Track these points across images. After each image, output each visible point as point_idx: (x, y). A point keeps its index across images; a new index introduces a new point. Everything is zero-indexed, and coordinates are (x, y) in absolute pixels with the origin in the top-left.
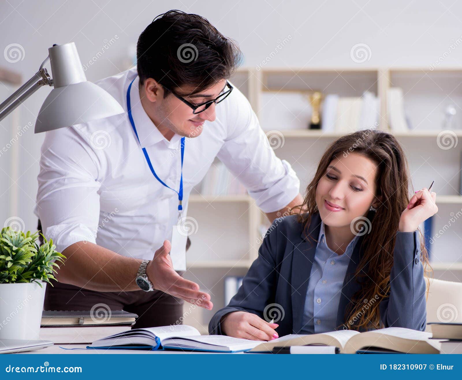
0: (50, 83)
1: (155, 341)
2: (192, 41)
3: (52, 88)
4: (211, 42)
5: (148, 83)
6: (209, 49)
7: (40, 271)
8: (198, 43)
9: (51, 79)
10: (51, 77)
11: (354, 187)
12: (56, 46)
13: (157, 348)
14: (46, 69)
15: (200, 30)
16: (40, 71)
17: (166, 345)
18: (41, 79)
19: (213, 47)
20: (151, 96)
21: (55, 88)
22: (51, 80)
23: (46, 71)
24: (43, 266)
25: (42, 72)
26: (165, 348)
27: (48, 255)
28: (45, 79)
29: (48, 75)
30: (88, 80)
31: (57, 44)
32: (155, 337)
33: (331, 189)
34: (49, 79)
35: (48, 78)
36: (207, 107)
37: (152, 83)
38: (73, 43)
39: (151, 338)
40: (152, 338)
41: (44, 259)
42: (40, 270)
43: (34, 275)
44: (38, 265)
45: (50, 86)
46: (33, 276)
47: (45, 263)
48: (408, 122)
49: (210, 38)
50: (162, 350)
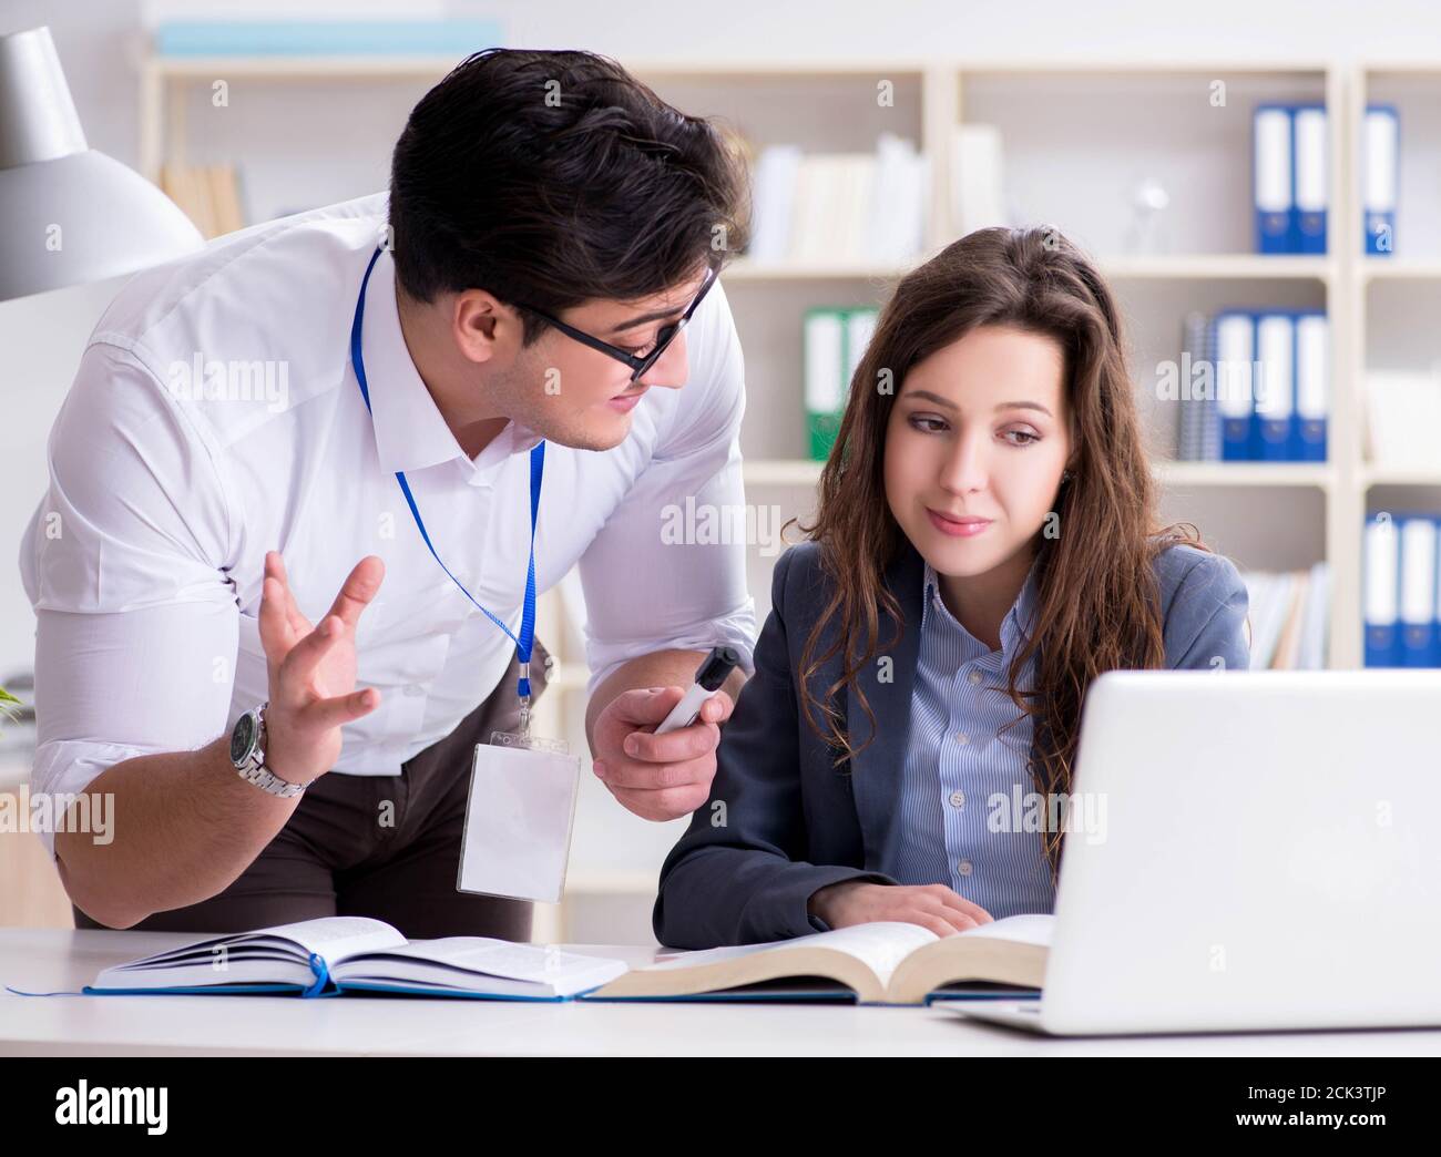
1: (309, 970)
2: (606, 154)
5: (466, 307)
13: (319, 990)
17: (344, 978)
20: (472, 343)
26: (343, 989)
32: (307, 957)
33: (945, 466)
37: (480, 303)
38: (44, 30)
39: (297, 959)
40: (302, 961)
50: (336, 993)
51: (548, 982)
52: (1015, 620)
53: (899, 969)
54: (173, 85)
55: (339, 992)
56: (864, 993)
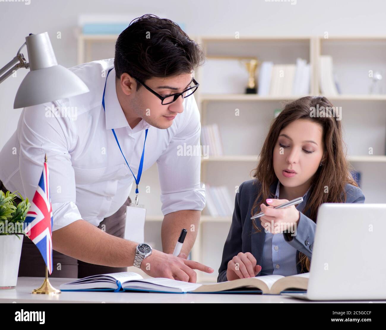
0: (26, 66)
1: (116, 285)
2: (161, 40)
3: (28, 70)
4: (178, 41)
5: (123, 78)
6: (176, 46)
8: (167, 41)
9: (27, 63)
10: (27, 61)
12: (32, 35)
13: (119, 290)
14: (22, 54)
15: (169, 30)
16: (18, 56)
18: (19, 62)
19: (179, 45)
20: (125, 89)
21: (31, 70)
22: (27, 64)
23: (23, 56)
24: (21, 221)
25: (20, 56)
27: (25, 211)
28: (22, 63)
29: (24, 59)
31: (32, 33)
32: (116, 281)
33: (288, 156)
34: (26, 62)
35: (24, 61)
36: (175, 99)
37: (127, 77)
38: (46, 33)
39: (113, 282)
41: (22, 215)
44: (16, 220)
45: (26, 68)
47: (23, 218)
48: (337, 87)
49: (177, 37)
51: (180, 288)
53: (273, 285)
54: (87, 43)
55: (124, 291)
56: (264, 291)
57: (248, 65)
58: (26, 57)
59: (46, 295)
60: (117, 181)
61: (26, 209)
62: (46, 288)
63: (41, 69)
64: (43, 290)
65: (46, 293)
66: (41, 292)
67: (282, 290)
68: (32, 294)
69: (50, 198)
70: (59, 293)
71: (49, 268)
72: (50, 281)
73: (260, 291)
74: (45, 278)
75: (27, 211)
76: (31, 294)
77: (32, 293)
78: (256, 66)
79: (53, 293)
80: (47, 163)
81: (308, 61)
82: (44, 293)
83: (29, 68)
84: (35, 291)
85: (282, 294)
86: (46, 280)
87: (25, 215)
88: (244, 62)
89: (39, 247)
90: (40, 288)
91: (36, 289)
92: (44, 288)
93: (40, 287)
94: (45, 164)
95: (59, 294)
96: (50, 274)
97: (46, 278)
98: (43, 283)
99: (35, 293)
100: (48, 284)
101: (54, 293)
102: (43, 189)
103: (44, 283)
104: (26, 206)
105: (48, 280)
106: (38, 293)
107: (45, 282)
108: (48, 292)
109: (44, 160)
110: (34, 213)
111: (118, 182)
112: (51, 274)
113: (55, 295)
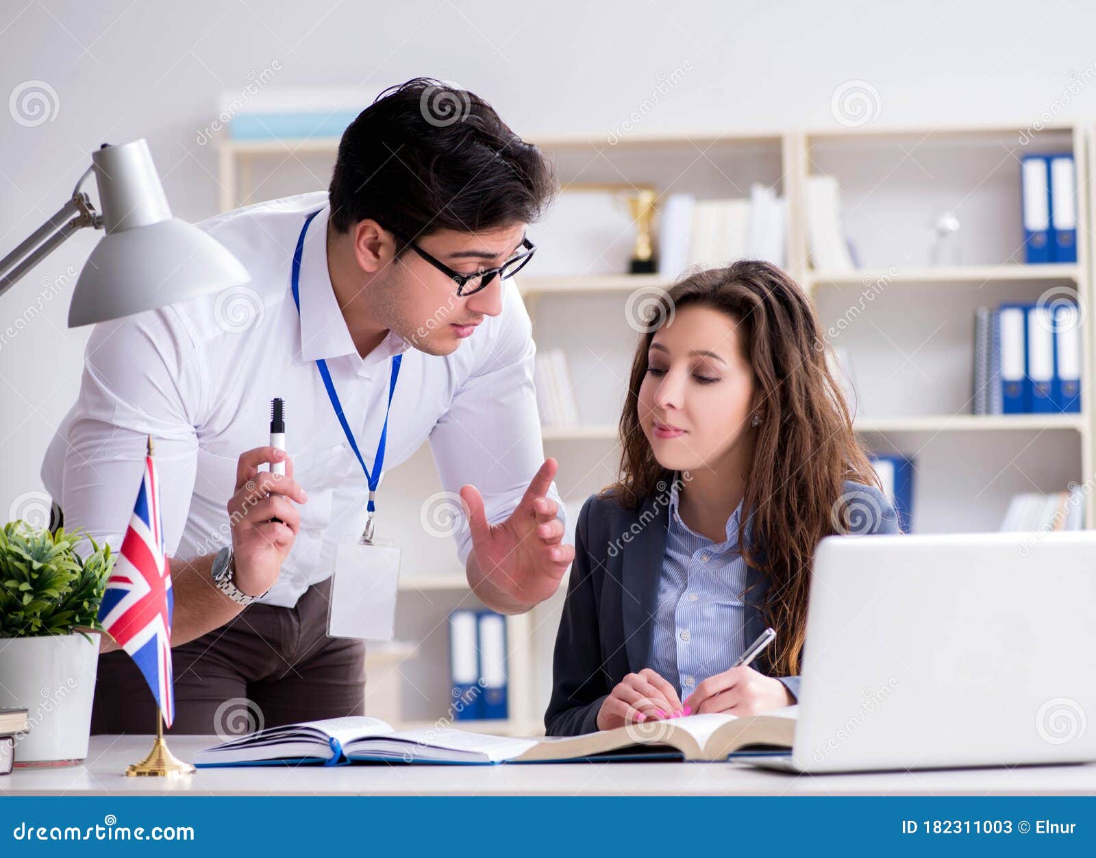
0: (95, 223)
1: (329, 748)
2: (464, 140)
3: (102, 233)
5: (362, 232)
6: (499, 157)
7: (88, 610)
8: (477, 144)
9: (97, 215)
10: (98, 210)
11: (700, 377)
12: (107, 148)
13: (335, 762)
14: (85, 194)
15: (479, 117)
16: (75, 200)
17: (352, 752)
18: (77, 214)
19: (506, 154)
21: (108, 232)
22: (99, 218)
23: (87, 198)
24: (94, 599)
25: (79, 200)
26: (351, 760)
27: (103, 576)
28: (85, 216)
29: (90, 207)
30: (174, 215)
31: (109, 143)
32: (328, 740)
34: (93, 216)
35: (91, 212)
36: (485, 283)
37: (371, 229)
38: (143, 141)
39: (321, 741)
40: (323, 742)
41: (95, 585)
42: (89, 608)
43: (77, 619)
44: (83, 598)
45: (96, 228)
46: (75, 621)
47: (97, 594)
48: (852, 251)
50: (345, 763)
51: (485, 753)
52: (736, 519)
53: (711, 739)
54: (242, 161)
55: (349, 762)
56: (688, 754)
57: (634, 203)
58: (95, 201)
59: (159, 777)
60: (329, 493)
61: (106, 569)
62: (160, 762)
63: (131, 229)
64: (151, 766)
65: (159, 773)
66: (147, 771)
67: (731, 751)
68: (125, 777)
69: (163, 541)
70: (193, 772)
71: (166, 712)
72: (168, 744)
73: (681, 754)
74: (156, 736)
75: (107, 575)
76: (123, 775)
77: (125, 773)
78: (654, 207)
79: (176, 772)
80: (153, 458)
81: (780, 192)
82: (154, 774)
83: (102, 228)
84: (133, 768)
85: (732, 759)
86: (158, 742)
87: (104, 585)
88: (624, 197)
89: (138, 663)
90: (145, 763)
91: (136, 765)
92: (153, 761)
93: (144, 760)
94: (148, 460)
95: (191, 775)
96: (168, 726)
97: (159, 737)
98: (152, 749)
99: (134, 773)
100: (163, 751)
101: (180, 773)
102: (146, 521)
103: (154, 748)
104: (106, 562)
105: (163, 742)
106: (139, 774)
107: (156, 745)
108: (164, 771)
109: (147, 450)
110: (126, 580)
111: (334, 494)
112: (172, 727)
113: (181, 777)
